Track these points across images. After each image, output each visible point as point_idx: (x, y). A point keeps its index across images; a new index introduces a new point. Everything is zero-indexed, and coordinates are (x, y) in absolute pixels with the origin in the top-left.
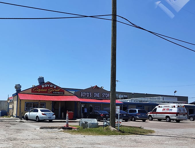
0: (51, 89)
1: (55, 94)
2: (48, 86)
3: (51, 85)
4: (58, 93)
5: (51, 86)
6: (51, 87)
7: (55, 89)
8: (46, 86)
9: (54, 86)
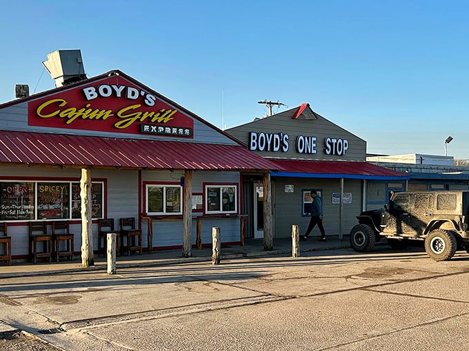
0: (131, 111)
1: (153, 134)
2: (114, 92)
3: (130, 90)
4: (164, 134)
5: (132, 93)
6: (132, 102)
7: (150, 109)
8: (105, 91)
9: (144, 97)
